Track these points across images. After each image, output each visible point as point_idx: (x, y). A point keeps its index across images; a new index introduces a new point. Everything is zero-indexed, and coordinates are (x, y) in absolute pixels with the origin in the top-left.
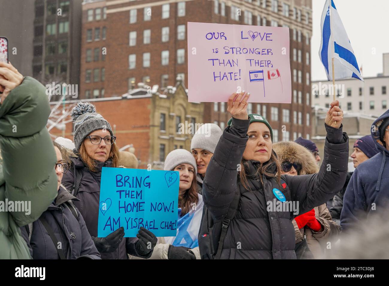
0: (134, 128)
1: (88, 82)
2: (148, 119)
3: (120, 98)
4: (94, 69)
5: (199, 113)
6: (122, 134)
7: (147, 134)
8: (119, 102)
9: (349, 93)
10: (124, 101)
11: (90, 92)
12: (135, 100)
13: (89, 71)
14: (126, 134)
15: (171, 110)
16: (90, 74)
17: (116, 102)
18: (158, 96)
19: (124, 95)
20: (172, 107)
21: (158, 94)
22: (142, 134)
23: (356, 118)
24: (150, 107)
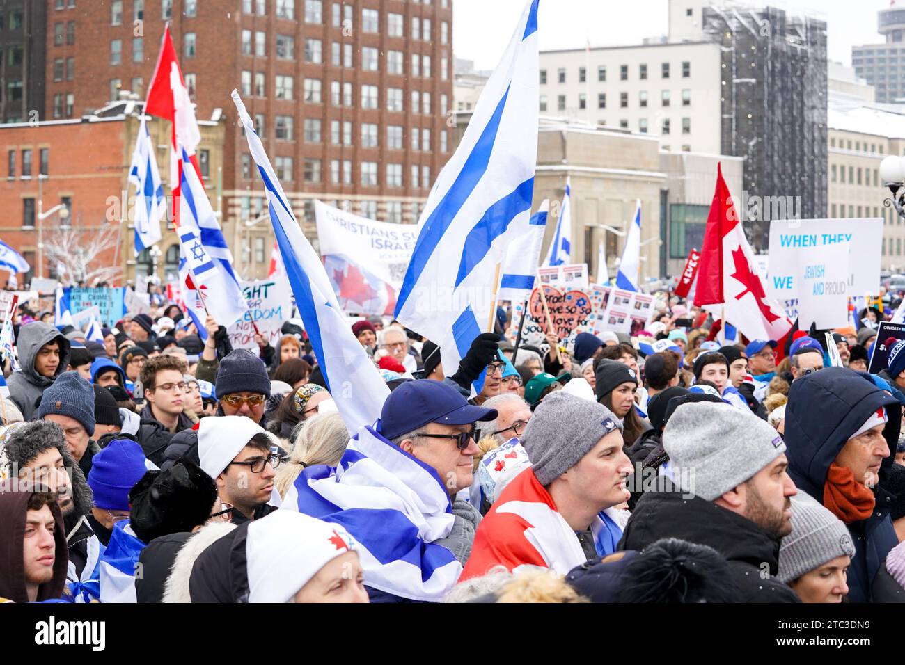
0: (100, 170)
1: (58, 80)
2: (118, 156)
3: (78, 121)
4: (68, 58)
5: (216, 142)
6: (83, 180)
7: (119, 179)
8: (78, 126)
9: (602, 76)
10: (85, 125)
11: (63, 98)
12: (101, 125)
13: (60, 61)
14: (89, 179)
15: (161, 140)
16: (61, 65)
17: (74, 127)
18: (136, 118)
19: (85, 117)
20: (161, 134)
21: (134, 114)
22: (111, 180)
23: (561, 133)
24: (122, 136)
